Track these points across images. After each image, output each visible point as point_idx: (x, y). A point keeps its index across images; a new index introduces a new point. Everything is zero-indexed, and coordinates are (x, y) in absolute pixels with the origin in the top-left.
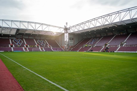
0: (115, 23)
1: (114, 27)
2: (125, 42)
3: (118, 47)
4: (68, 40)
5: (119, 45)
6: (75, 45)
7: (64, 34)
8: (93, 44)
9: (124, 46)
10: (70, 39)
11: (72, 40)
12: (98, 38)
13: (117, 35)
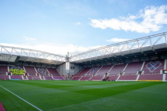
0: (114, 54)
1: (113, 58)
2: (124, 71)
3: (119, 76)
4: (69, 69)
5: (119, 74)
6: (76, 74)
7: (65, 63)
8: (94, 73)
9: (123, 75)
10: (71, 68)
11: (74, 69)
12: (98, 68)
13: (115, 64)
